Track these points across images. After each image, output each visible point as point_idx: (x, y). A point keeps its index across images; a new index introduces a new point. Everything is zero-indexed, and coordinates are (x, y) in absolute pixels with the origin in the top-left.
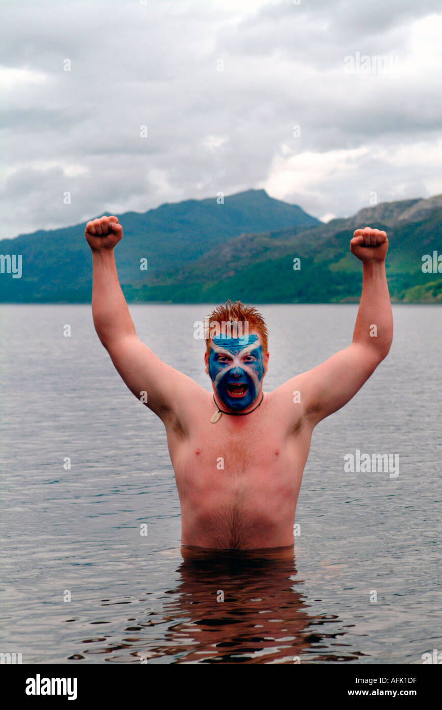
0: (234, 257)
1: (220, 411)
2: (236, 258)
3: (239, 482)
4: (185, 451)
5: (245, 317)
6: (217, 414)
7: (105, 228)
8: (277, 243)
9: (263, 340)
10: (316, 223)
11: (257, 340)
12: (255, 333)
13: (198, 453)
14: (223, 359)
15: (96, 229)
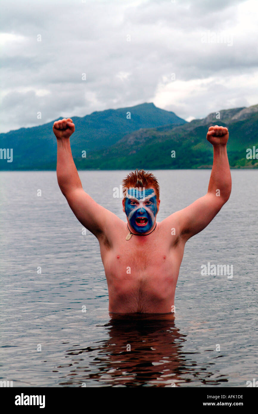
0: (135, 142)
1: (131, 233)
2: (137, 143)
3: (142, 275)
4: (111, 256)
5: (146, 179)
6: (129, 235)
7: (65, 125)
8: (161, 134)
9: (157, 192)
10: (183, 122)
11: (153, 192)
12: (152, 188)
13: (118, 258)
14: (134, 203)
15: (59, 126)
